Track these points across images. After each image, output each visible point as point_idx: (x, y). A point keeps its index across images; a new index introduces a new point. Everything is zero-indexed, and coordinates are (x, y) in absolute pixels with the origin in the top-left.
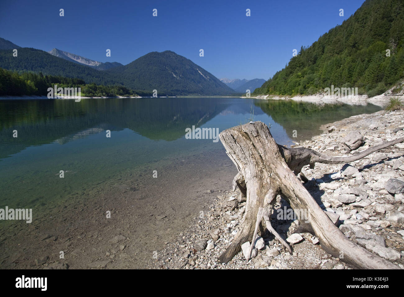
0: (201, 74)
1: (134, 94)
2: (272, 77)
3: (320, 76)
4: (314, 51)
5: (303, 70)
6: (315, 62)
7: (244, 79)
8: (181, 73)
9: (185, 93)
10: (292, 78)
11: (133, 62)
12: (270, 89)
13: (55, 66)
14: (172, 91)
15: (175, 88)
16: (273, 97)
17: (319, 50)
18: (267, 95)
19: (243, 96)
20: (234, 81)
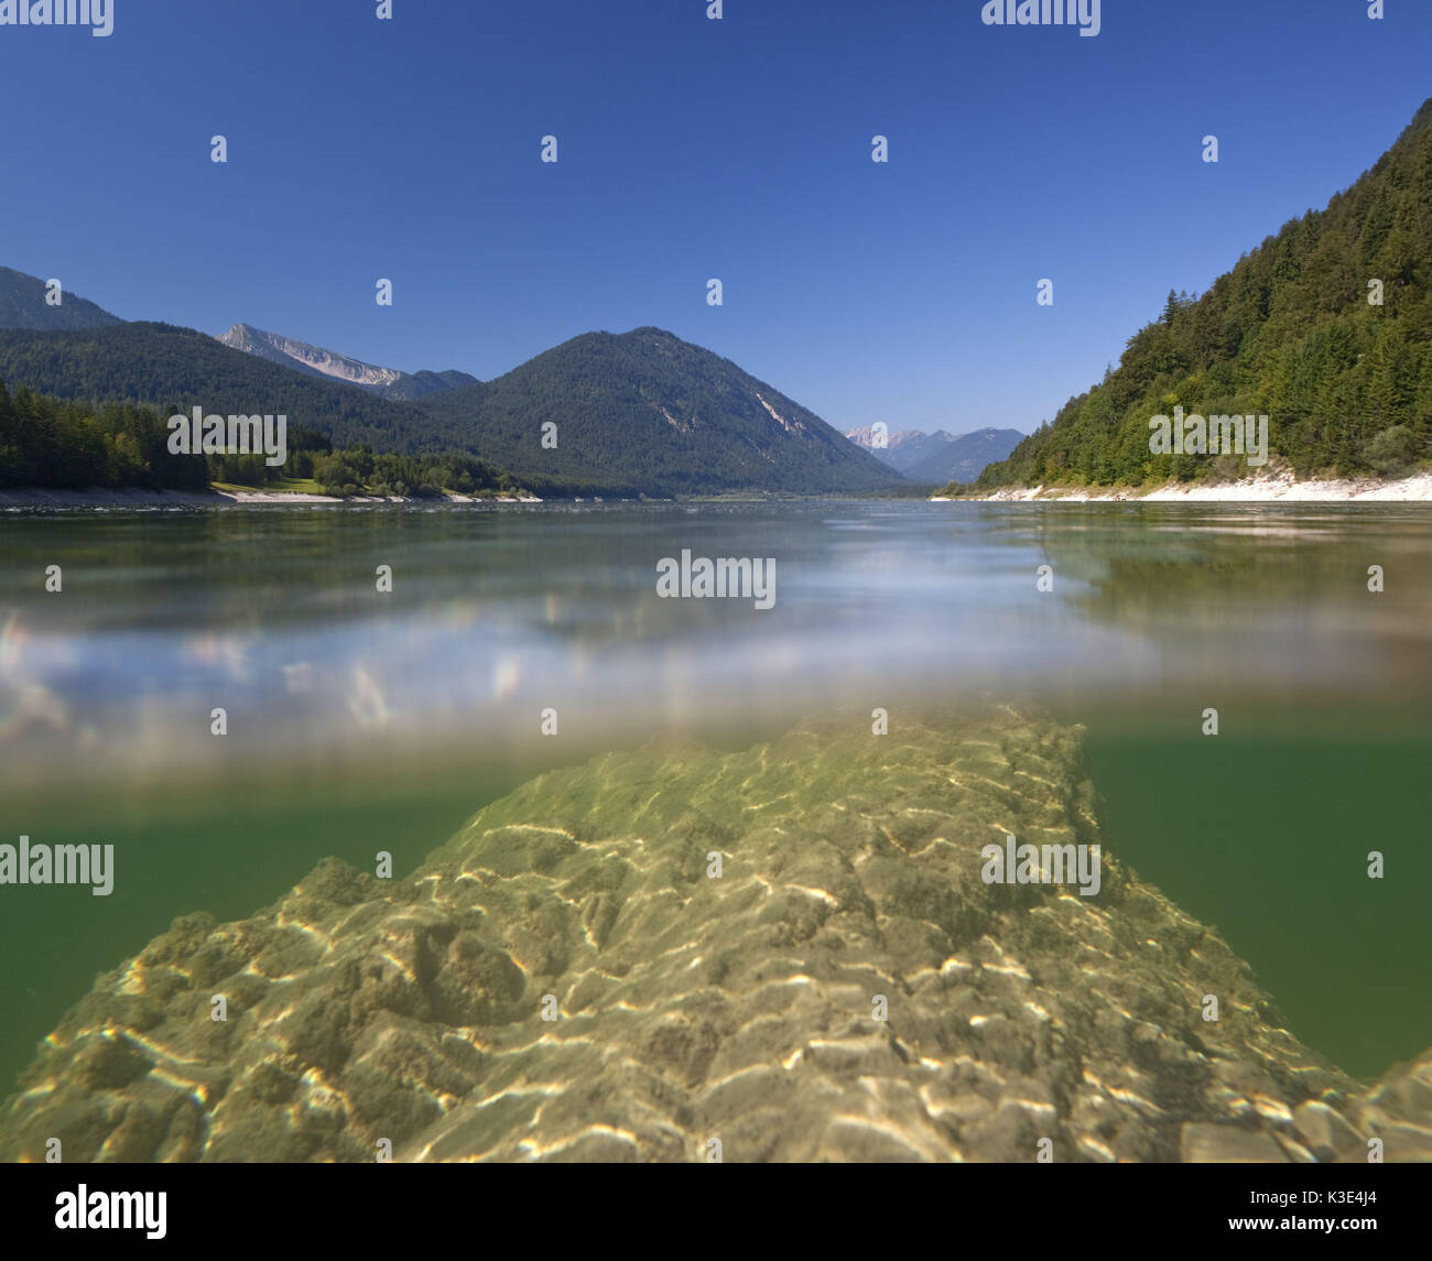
0: (775, 416)
1: (513, 489)
2: (1051, 418)
3: (1266, 401)
4: (1225, 308)
5: (1184, 383)
6: (1233, 350)
7: (940, 432)
8: (696, 410)
9: (711, 486)
10: (1138, 417)
11: (515, 370)
12: (1050, 463)
13: (233, 386)
14: (660, 476)
15: (671, 468)
16: (1061, 495)
17: (1247, 301)
18: (1035, 487)
19: (937, 496)
20: (899, 440)
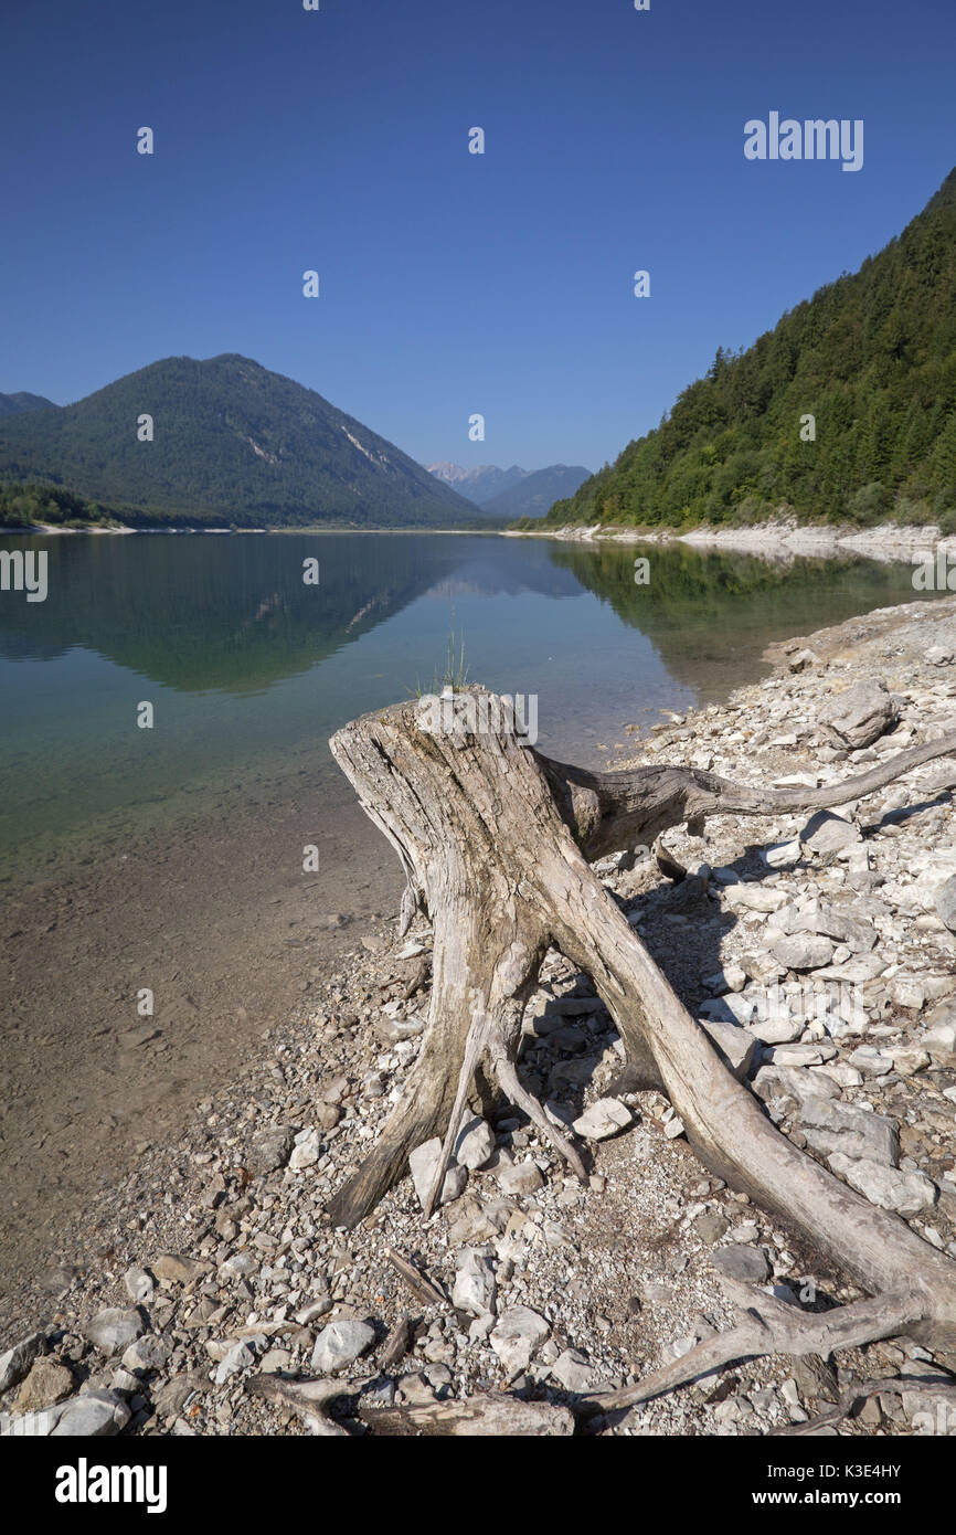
0: (359, 446)
1: (103, 519)
2: (612, 459)
3: (782, 457)
4: (762, 367)
5: (721, 436)
6: (763, 408)
7: (515, 468)
8: (283, 442)
9: (299, 517)
10: (682, 465)
11: (94, 395)
12: (607, 505)
14: (250, 507)
15: (260, 499)
16: (615, 533)
17: (779, 363)
18: (595, 525)
19: (511, 530)
20: (478, 474)
